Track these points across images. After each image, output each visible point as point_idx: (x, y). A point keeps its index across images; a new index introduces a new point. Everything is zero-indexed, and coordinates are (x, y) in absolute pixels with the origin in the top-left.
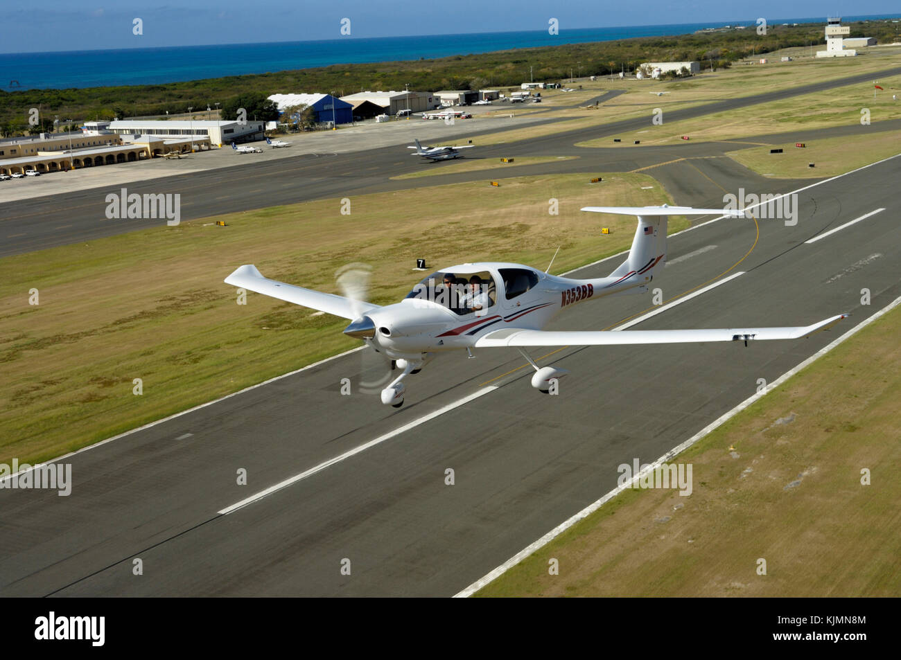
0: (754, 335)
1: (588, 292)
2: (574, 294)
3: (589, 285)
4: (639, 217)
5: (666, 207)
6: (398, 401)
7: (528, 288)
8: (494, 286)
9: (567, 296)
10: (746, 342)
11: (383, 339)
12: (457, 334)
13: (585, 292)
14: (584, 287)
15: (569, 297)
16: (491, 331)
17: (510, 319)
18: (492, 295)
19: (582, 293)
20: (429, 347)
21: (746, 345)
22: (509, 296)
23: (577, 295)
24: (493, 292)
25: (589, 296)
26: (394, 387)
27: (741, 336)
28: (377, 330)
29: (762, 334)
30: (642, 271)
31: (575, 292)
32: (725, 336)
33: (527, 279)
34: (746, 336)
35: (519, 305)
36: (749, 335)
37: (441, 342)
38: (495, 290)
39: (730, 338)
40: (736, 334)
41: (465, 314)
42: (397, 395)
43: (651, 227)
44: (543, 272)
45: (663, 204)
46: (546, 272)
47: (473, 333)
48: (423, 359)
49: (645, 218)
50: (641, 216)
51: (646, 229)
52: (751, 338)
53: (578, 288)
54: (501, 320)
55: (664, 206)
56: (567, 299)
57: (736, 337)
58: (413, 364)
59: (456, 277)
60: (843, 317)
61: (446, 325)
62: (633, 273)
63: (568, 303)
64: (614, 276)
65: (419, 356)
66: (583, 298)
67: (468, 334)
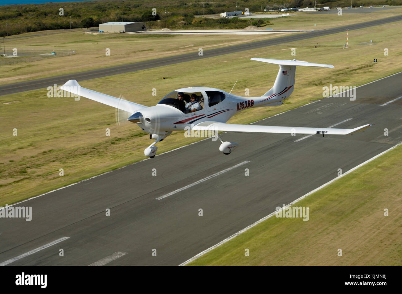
0: (326, 132)
1: (251, 104)
2: (243, 105)
3: (252, 100)
4: (280, 66)
5: (295, 60)
6: (152, 155)
7: (220, 101)
8: (203, 100)
9: (240, 106)
10: (323, 135)
11: (147, 124)
12: (184, 123)
13: (249, 104)
14: (249, 101)
15: (241, 106)
16: (200, 122)
17: (210, 116)
18: (202, 104)
19: (248, 104)
20: (169, 129)
21: (323, 136)
22: (210, 105)
23: (245, 105)
24: (202, 103)
25: (251, 106)
26: (151, 148)
27: (320, 132)
28: (144, 119)
29: (330, 131)
30: (280, 94)
31: (244, 103)
32: (312, 131)
33: (220, 96)
34: (323, 132)
35: (215, 110)
36: (324, 132)
37: (176, 127)
38: (203, 102)
39: (315, 133)
40: (318, 131)
41: (188, 113)
42: (152, 152)
43: (286, 71)
44: (228, 93)
45: (294, 59)
46: (230, 93)
47: (191, 123)
48: (166, 134)
49: (284, 66)
50: (281, 65)
51: (283, 72)
52: (325, 133)
53: (246, 102)
54: (205, 117)
55: (294, 60)
56: (240, 107)
57: (318, 132)
58: (161, 137)
59: (184, 94)
60: (369, 126)
61: (178, 118)
62: (276, 95)
63: (240, 109)
64: (266, 96)
65: (164, 133)
66: (248, 107)
67: (188, 123)
